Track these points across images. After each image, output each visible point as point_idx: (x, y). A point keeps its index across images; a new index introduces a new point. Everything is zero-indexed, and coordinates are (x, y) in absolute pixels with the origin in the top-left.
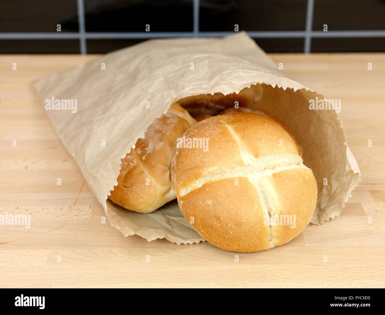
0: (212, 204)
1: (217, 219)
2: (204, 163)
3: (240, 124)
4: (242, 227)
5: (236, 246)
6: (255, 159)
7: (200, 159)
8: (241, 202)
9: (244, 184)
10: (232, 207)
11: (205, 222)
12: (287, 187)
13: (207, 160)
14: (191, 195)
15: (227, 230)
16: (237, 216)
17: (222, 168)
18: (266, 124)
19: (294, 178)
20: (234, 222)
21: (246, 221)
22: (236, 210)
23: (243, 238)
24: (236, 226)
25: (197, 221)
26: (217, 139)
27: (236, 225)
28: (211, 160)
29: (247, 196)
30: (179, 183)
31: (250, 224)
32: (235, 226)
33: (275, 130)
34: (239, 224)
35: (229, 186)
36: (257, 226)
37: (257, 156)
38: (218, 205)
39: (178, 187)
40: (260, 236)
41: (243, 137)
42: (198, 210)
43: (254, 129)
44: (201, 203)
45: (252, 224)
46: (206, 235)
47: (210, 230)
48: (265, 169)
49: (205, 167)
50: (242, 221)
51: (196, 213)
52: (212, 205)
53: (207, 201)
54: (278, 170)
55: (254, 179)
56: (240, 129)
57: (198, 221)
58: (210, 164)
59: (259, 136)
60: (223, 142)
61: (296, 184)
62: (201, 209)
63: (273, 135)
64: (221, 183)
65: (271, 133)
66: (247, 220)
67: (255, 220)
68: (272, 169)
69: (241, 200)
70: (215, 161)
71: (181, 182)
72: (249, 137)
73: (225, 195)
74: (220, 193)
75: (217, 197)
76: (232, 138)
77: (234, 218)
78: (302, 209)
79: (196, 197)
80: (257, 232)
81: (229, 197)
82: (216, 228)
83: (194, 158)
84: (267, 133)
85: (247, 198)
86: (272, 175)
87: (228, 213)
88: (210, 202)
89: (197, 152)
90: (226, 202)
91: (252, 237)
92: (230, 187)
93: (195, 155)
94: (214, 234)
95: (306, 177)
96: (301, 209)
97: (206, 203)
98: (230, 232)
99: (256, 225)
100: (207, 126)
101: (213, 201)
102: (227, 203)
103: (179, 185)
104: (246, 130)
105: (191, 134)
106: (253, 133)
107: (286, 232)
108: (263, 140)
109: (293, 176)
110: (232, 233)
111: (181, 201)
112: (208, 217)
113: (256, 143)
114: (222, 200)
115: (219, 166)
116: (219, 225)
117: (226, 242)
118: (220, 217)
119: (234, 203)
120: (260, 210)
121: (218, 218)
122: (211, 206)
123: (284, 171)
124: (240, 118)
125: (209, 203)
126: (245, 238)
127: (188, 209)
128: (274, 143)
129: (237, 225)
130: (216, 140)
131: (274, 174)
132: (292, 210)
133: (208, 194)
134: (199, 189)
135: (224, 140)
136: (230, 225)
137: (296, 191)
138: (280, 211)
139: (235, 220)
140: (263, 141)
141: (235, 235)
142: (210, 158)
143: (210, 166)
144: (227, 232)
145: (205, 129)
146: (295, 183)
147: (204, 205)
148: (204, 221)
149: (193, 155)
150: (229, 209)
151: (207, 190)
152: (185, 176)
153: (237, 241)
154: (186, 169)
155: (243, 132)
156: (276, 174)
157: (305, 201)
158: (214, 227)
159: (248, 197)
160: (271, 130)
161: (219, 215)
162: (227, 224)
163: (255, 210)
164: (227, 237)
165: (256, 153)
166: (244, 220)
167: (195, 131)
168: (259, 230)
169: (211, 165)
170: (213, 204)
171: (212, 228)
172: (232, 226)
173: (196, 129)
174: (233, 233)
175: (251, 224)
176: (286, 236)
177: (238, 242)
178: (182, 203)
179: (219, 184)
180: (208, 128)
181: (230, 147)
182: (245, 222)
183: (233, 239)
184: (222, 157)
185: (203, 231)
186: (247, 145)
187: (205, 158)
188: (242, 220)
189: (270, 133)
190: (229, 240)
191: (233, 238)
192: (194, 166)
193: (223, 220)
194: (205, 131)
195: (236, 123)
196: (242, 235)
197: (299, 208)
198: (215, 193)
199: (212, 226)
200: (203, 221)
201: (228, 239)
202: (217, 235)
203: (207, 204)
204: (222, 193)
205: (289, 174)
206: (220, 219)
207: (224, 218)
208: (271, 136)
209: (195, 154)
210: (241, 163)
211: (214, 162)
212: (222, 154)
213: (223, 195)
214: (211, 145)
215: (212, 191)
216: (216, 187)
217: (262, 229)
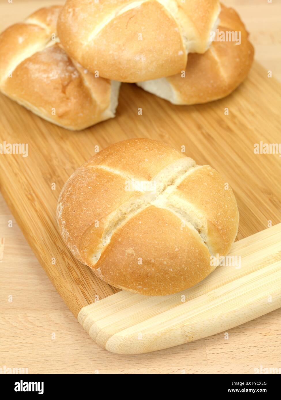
0: (133, 251)
1: (148, 264)
2: (99, 215)
3: (112, 158)
4: (179, 258)
5: (183, 282)
7: (92, 214)
8: (163, 232)
9: (155, 212)
10: (156, 242)
11: (136, 275)
12: (199, 192)
13: (101, 209)
14: (105, 256)
15: (165, 269)
16: (167, 249)
17: (121, 210)
18: (138, 143)
19: (200, 179)
20: (168, 257)
21: (179, 249)
22: (163, 242)
23: (186, 269)
24: (172, 260)
25: (128, 279)
26: (98, 184)
27: (171, 259)
28: (105, 207)
29: (165, 223)
30: (84, 253)
31: (185, 250)
32: (171, 261)
33: (151, 144)
34: (174, 257)
35: (140, 223)
36: (193, 248)
37: (149, 178)
38: (141, 249)
39: (85, 256)
40: (202, 257)
41: (124, 168)
42: (122, 266)
43: (130, 154)
44: (121, 257)
45: (188, 248)
46: (145, 289)
47: (146, 281)
48: (165, 188)
49: (103, 219)
50: (176, 250)
51: (122, 271)
52: (135, 252)
53: (127, 251)
54: (178, 182)
55: (160, 203)
56: (116, 162)
57: (129, 279)
58: (106, 213)
59: (139, 157)
60: (106, 182)
61: (206, 184)
62: (124, 264)
63: (152, 150)
64: (130, 225)
65: (150, 149)
66: (180, 247)
67: (188, 242)
68: (171, 184)
70: (109, 206)
71: (85, 250)
72: (129, 164)
73: (142, 235)
74: (136, 235)
75: (135, 241)
76: (113, 175)
77: (166, 252)
78: (226, 206)
79: (112, 254)
80: (197, 254)
81: (147, 234)
82: (152, 274)
83: (85, 216)
84: (145, 150)
85: (167, 225)
86: (177, 188)
87: (156, 251)
89: (85, 208)
90: (147, 240)
91: (195, 263)
92: (142, 223)
93: (85, 212)
94: (153, 283)
95: (211, 173)
96: (225, 207)
97: (126, 255)
98: (169, 270)
99: (192, 248)
100: (79, 178)
101: (134, 248)
102: (149, 241)
103: (85, 254)
104: (123, 160)
105: (68, 195)
106: (131, 158)
107: (224, 239)
108: (146, 159)
109: (198, 179)
110: (171, 270)
111: (97, 268)
112: (137, 268)
113: (140, 166)
114: (142, 241)
115: (117, 210)
116: (153, 270)
117: (171, 284)
118: (150, 261)
119: (157, 237)
120: (186, 230)
122: (134, 254)
123: (186, 179)
124: (108, 153)
125: (131, 252)
126: (188, 268)
127: (111, 272)
128: (159, 156)
129: (173, 258)
130: (97, 185)
131: (178, 186)
132: (218, 212)
133: (123, 243)
134: (109, 245)
135: (106, 181)
136: (165, 263)
137: (210, 191)
138: (207, 220)
139: (168, 254)
140: (147, 160)
141: (176, 270)
142: (103, 207)
143: (107, 215)
144: (166, 273)
145: (79, 182)
146: (204, 184)
147: (126, 258)
148: (135, 275)
149: (82, 213)
150: (155, 246)
151: (120, 240)
152: (87, 240)
153: (182, 275)
154: (84, 232)
155: (120, 163)
156: (181, 185)
157: (225, 197)
158: (149, 275)
159: (167, 223)
160: (146, 146)
161: (148, 259)
162: (161, 263)
163: (182, 232)
164: (169, 277)
165: (146, 176)
166: (177, 249)
167: (70, 189)
168: (197, 251)
169: (108, 213)
170: (135, 250)
171: (148, 276)
172: (168, 263)
173: (69, 188)
174: (173, 270)
175: (186, 249)
176: (227, 243)
177: (183, 277)
178: (100, 269)
179: (129, 226)
180: (81, 179)
181: (117, 184)
182: (179, 251)
183: (176, 276)
184: (114, 199)
185: (139, 287)
186: (132, 173)
187: (97, 210)
188: (175, 250)
189: (148, 150)
190: (172, 279)
191: (175, 274)
192: (91, 224)
193: (154, 261)
194: (80, 183)
195: (107, 159)
196: (183, 266)
197: (223, 207)
198: (131, 238)
199: (147, 275)
200: (134, 275)
201: (171, 279)
202: (157, 282)
203: (128, 254)
204: (138, 234)
205: (193, 179)
206: (151, 262)
207: (155, 259)
208: (151, 151)
209: (84, 211)
210: (138, 194)
211: (109, 208)
212: (113, 196)
213: (141, 236)
214: (96, 193)
215: (125, 238)
216: (127, 232)
217: (199, 249)
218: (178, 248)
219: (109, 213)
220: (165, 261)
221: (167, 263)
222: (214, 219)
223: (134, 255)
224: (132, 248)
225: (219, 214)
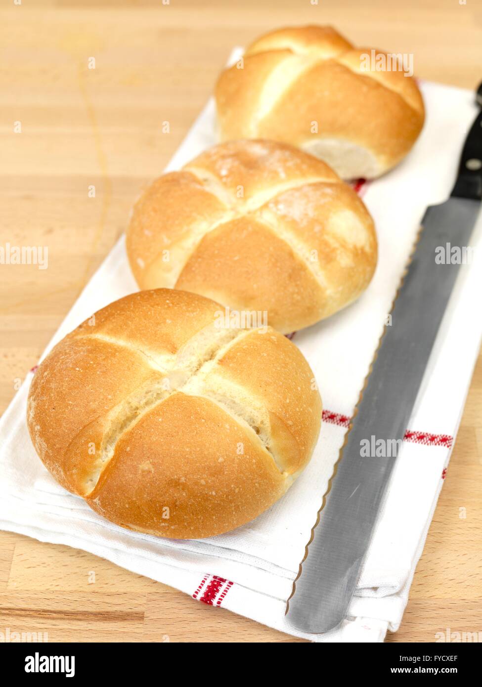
0: (151, 466)
1: (176, 486)
2: (94, 411)
3: (113, 320)
4: (226, 473)
5: (234, 513)
6: (174, 357)
7: (83, 411)
8: (197, 433)
9: (184, 402)
10: (188, 450)
11: (158, 505)
12: (254, 366)
13: (97, 403)
14: (105, 478)
15: (204, 492)
16: (205, 459)
17: (130, 403)
18: (155, 296)
19: (255, 347)
20: (207, 472)
21: (225, 459)
22: (198, 449)
23: (237, 490)
24: (214, 476)
25: (144, 512)
26: (92, 362)
27: (212, 475)
28: (103, 399)
29: (200, 418)
30: (72, 475)
31: (234, 459)
32: (213, 478)
33: (175, 297)
34: (217, 471)
35: (160, 420)
37: (174, 350)
38: (163, 461)
39: (74, 481)
40: (262, 471)
41: (132, 336)
42: (134, 492)
43: (141, 313)
44: (131, 476)
45: (239, 458)
46: (172, 527)
47: (175, 513)
48: (200, 365)
49: (100, 418)
50: (219, 461)
51: (134, 499)
52: (153, 467)
53: (141, 466)
54: (220, 354)
55: (193, 388)
56: (119, 328)
57: (146, 512)
58: (105, 407)
59: (157, 318)
60: (104, 360)
61: (265, 355)
62: (137, 487)
63: (178, 306)
64: (144, 425)
65: (173, 304)
66: (227, 455)
68: (211, 359)
69: (196, 430)
70: (110, 397)
71: (74, 471)
72: (141, 329)
73: (164, 438)
74: (155, 440)
75: (152, 449)
76: (115, 347)
77: (203, 465)
78: (299, 388)
79: (117, 472)
80: (254, 466)
81: (172, 436)
82: (183, 502)
83: (71, 415)
84: (166, 306)
85: (203, 421)
86: (219, 364)
87: (188, 463)
88: (145, 466)
89: (71, 402)
90: (173, 447)
91: (251, 480)
92: (163, 420)
93: (71, 409)
94: (185, 517)
95: (273, 337)
96: (298, 390)
97: (140, 472)
98: (210, 493)
99: (245, 456)
100: (61, 355)
101: (151, 460)
102: (175, 448)
103: (75, 477)
104: (130, 323)
105: (43, 383)
106: (143, 320)
107: (299, 441)
108: (167, 321)
109: (252, 347)
110: (214, 493)
111: (95, 499)
112: (158, 493)
113: (159, 332)
114: (164, 448)
115: (122, 402)
116: (184, 494)
117: (214, 517)
118: (179, 480)
119: (188, 440)
120: (235, 428)
121: (175, 484)
122: (153, 470)
123: (232, 348)
124: (107, 313)
125: (147, 468)
126: (241, 489)
127: (116, 503)
128: (188, 314)
129: (215, 474)
130: (90, 364)
131: (219, 360)
132: (286, 398)
133: (134, 455)
134: (112, 460)
135: (104, 357)
136: (203, 482)
137: (272, 365)
138: (269, 411)
139: (206, 468)
140: (169, 321)
141: (221, 493)
142: (99, 399)
143: (107, 411)
144: (206, 498)
145: (61, 361)
146: (262, 354)
147: (140, 477)
148: (155, 505)
149: (66, 410)
150: (185, 455)
151: (128, 449)
152: (76, 454)
153: (231, 502)
154: (71, 441)
155: (126, 329)
156: (224, 358)
157: (297, 374)
158: (178, 503)
159: (203, 419)
160: (168, 300)
161: (175, 477)
162: (196, 483)
163: (228, 431)
164: (210, 506)
165: (168, 346)
166: (221, 460)
167: (46, 374)
168: (254, 461)
169: (108, 409)
170: (153, 464)
171: (176, 506)
172: (208, 481)
173: (45, 371)
174: (217, 493)
175: (236, 459)
176: (303, 448)
177: (233, 505)
178: (99, 500)
179: (142, 426)
180: (63, 357)
181: (122, 361)
182: (225, 461)
183: (222, 504)
184: (118, 384)
185: (163, 524)
186: (146, 343)
187: (91, 403)
188: (218, 460)
189: (171, 305)
190: (216, 508)
191: (221, 500)
192: (81, 428)
193: (186, 480)
194: (62, 363)
195: (105, 322)
196: (232, 486)
197: (294, 390)
198: (146, 446)
199: (174, 503)
200: (153, 505)
201: (214, 509)
202: (191, 515)
203: (143, 471)
204: (157, 438)
205: (244, 347)
206: (181, 481)
207: (186, 477)
208: (176, 308)
209: (69, 407)
210: (156, 376)
211: (110, 400)
212: (116, 380)
213: (162, 440)
214: (88, 378)
215: (137, 445)
216: (140, 435)
217: (258, 458)
218: (223, 456)
219: (111, 409)
220: (203, 478)
221: (207, 482)
222: (280, 410)
223: (153, 472)
224: (148, 461)
225: (288, 401)
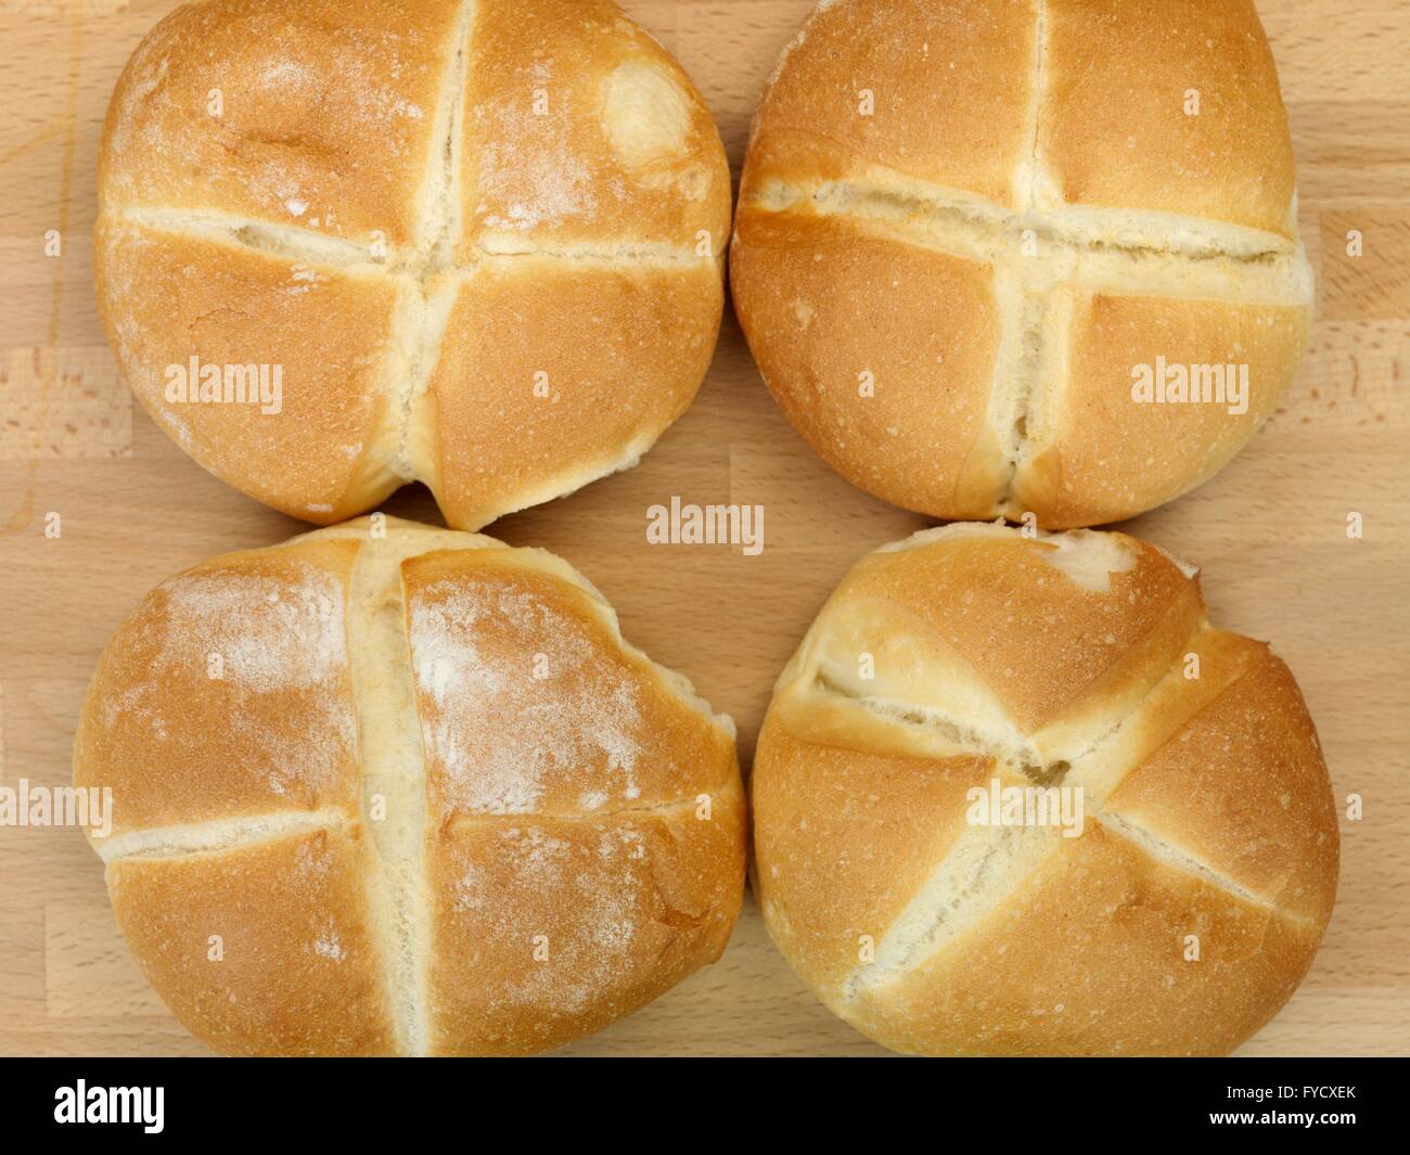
0: (807, 320)
1: (807, 379)
2: (863, 139)
3: (1088, 23)
4: (881, 448)
6: (1062, 203)
8: (909, 364)
13: (878, 133)
15: (832, 429)
16: (872, 407)
17: (917, 189)
18: (1192, 62)
19: (1174, 341)
20: (859, 420)
21: (899, 434)
24: (862, 435)
26: (952, 65)
27: (862, 431)
28: (891, 140)
29: (942, 351)
31: (912, 449)
32: (858, 434)
34: (872, 435)
35: (896, 283)
36: (936, 467)
37: (1072, 196)
38: (826, 336)
41: (1062, 94)
43: (1126, 73)
44: (778, 293)
45: (922, 455)
49: (858, 157)
50: (889, 430)
52: (808, 326)
53: (798, 302)
56: (1075, 50)
58: (880, 154)
59: (1127, 114)
60: (971, 85)
62: (770, 313)
64: (875, 257)
66: (907, 435)
67: (937, 444)
69: (913, 360)
70: (902, 150)
72: (1084, 101)
73: (863, 314)
74: (853, 298)
75: (833, 305)
76: (1020, 79)
77: (863, 407)
81: (875, 327)
82: (800, 401)
83: (835, 100)
85: (939, 360)
86: (1095, 297)
87: (848, 381)
88: (804, 312)
89: (857, 80)
90: (856, 340)
92: (898, 289)
93: (846, 91)
97: (791, 305)
98: (838, 440)
99: (933, 462)
101: (816, 315)
102: (857, 346)
104: (1092, 67)
106: (1108, 92)
108: (1131, 139)
110: (842, 445)
112: (782, 353)
113: (1095, 142)
114: (846, 326)
116: (807, 399)
118: (817, 381)
120: (968, 418)
121: (811, 380)
122: (805, 327)
123: (1146, 300)
125: (801, 315)
128: (1175, 164)
129: (867, 434)
130: (947, 65)
131: (1100, 296)
132: (1104, 458)
133: (812, 276)
136: (842, 421)
138: (1055, 447)
139: (862, 416)
140: (1131, 142)
141: (852, 456)
142: (888, 134)
143: (878, 162)
144: (829, 436)
147: (784, 310)
149: (839, 84)
151: (819, 257)
153: (858, 474)
155: (1075, 68)
156: (1110, 301)
158: (793, 393)
159: (943, 357)
161: (817, 373)
162: (832, 412)
163: (953, 411)
164: (828, 446)
165: (1074, 181)
166: (893, 431)
168: (941, 478)
169: (882, 159)
170: (813, 323)
171: (788, 392)
172: (847, 429)
174: (845, 449)
175: (916, 451)
177: (859, 478)
181: (984, 122)
182: (896, 438)
184: (933, 148)
186: (1057, 135)
188: (889, 426)
191: (845, 459)
192: (825, 132)
193: (823, 392)
196: (875, 468)
198: (834, 289)
199: (789, 388)
203: (794, 310)
204: (858, 301)
205: (1160, 322)
206: (817, 385)
207: (828, 391)
211: (898, 154)
212: (940, 138)
213: (858, 313)
214: (915, 82)
215: (830, 272)
216: (849, 264)
218: (901, 431)
219: (885, 165)
220: (845, 418)
221: (845, 428)
222: (1074, 461)
223: (801, 329)
224: (812, 311)
225: (1101, 463)
